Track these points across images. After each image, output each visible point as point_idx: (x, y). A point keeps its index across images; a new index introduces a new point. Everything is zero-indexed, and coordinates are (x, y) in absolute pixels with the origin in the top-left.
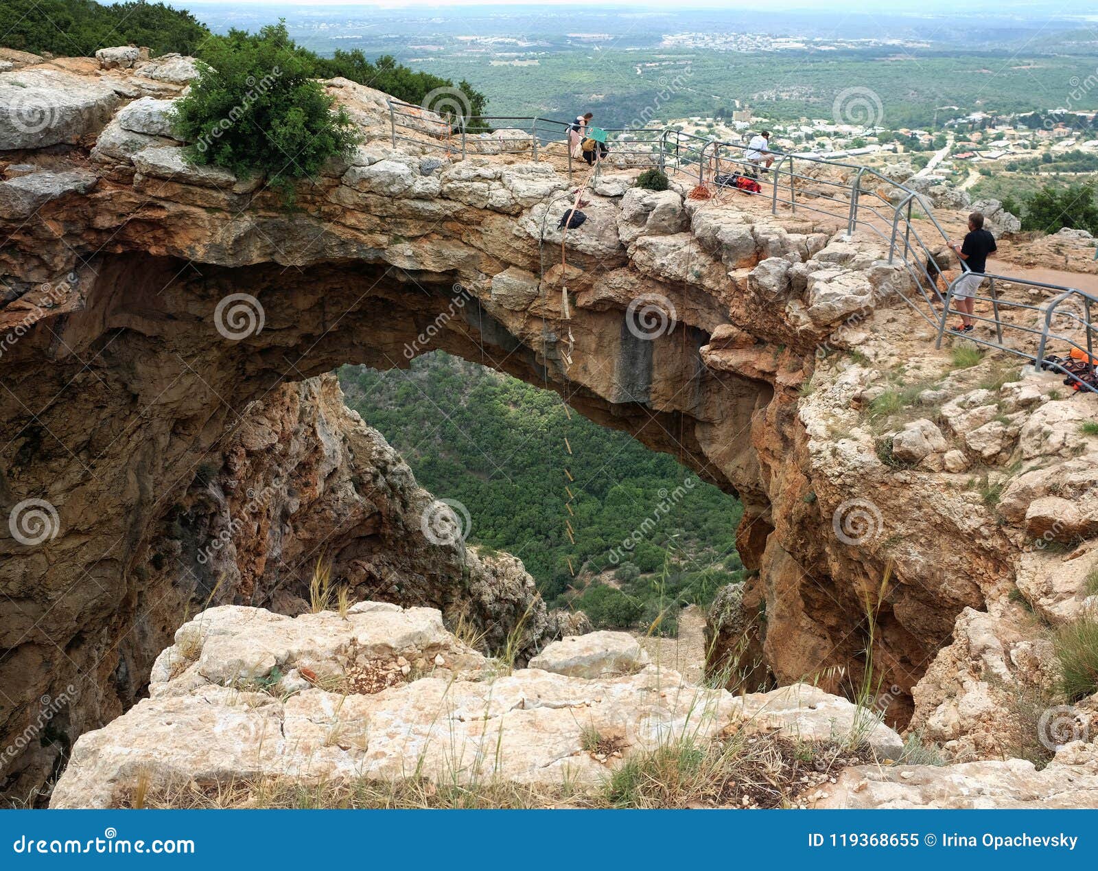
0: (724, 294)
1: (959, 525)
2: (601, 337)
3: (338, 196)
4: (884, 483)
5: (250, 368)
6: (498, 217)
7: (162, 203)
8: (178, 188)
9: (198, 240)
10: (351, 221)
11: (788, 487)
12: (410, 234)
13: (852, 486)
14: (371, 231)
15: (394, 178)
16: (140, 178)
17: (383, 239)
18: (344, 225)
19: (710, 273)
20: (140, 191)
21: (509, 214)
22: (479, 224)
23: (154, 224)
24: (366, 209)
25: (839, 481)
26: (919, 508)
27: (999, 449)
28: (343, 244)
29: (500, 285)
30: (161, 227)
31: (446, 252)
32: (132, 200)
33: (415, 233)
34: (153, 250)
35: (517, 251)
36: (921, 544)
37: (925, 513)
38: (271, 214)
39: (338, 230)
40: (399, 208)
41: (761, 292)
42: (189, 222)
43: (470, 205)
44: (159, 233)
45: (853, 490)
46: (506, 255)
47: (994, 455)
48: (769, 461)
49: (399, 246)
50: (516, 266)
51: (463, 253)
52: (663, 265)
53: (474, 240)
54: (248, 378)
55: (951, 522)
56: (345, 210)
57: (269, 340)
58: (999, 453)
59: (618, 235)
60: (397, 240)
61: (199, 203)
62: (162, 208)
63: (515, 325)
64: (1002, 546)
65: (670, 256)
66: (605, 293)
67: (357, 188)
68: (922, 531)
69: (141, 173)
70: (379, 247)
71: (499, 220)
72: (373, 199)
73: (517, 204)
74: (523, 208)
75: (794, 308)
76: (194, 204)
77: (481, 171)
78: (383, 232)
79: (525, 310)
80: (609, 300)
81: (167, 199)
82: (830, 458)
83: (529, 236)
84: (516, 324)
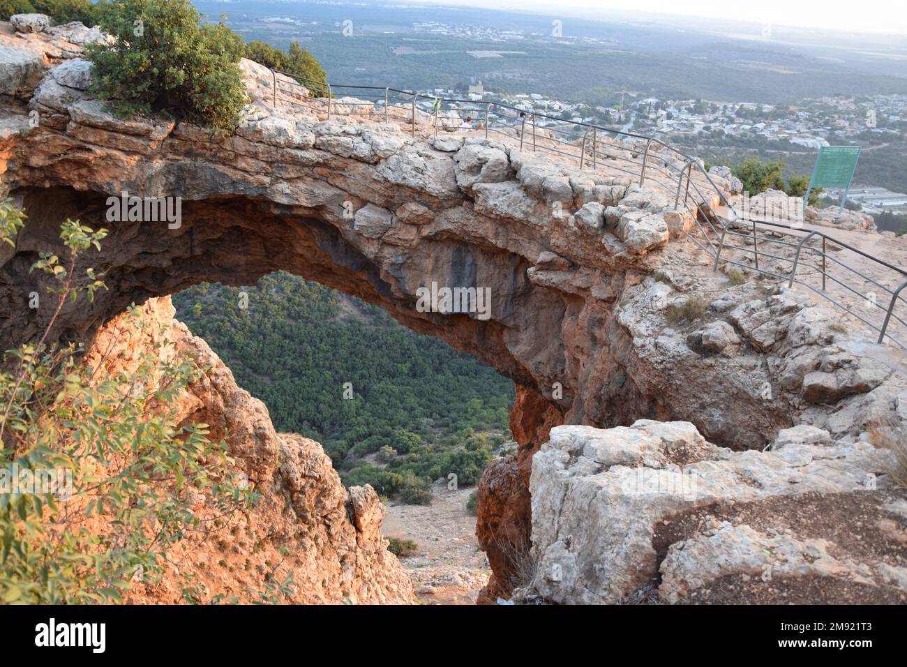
0: (546, 229)
1: (751, 393)
2: (437, 260)
3: (232, 144)
4: (695, 366)
5: (125, 286)
6: (361, 165)
7: (90, 146)
8: (105, 135)
9: (116, 178)
10: (243, 165)
11: (596, 374)
12: (288, 176)
13: (671, 370)
14: (258, 173)
15: (281, 131)
16: (74, 125)
17: (267, 180)
18: (235, 168)
19: (535, 212)
20: (73, 137)
21: (368, 163)
22: (343, 170)
23: (80, 164)
24: (255, 156)
25: (662, 366)
26: (720, 383)
27: (773, 341)
28: (233, 183)
29: (362, 218)
30: (86, 166)
31: (317, 191)
32: (65, 143)
33: (293, 175)
34: (77, 186)
35: (374, 191)
36: (722, 409)
37: (725, 387)
38: (177, 157)
39: (229, 172)
40: (282, 156)
41: (583, 227)
42: (110, 163)
43: (338, 155)
44: (84, 171)
45: (671, 372)
46: (367, 195)
47: (770, 346)
48: (579, 356)
49: (279, 185)
50: (373, 203)
51: (330, 192)
52: (495, 205)
53: (338, 182)
54: (122, 294)
55: (744, 392)
56: (237, 156)
57: (146, 262)
58: (773, 344)
59: (457, 182)
60: (277, 180)
61: (121, 147)
62: (89, 150)
63: (370, 250)
64: (783, 406)
65: (501, 199)
66: (446, 226)
67: (250, 138)
68: (722, 399)
69: (76, 122)
70: (262, 184)
71: (361, 167)
72: (261, 147)
73: (376, 155)
74: (380, 158)
75: (608, 241)
76: (116, 149)
77: (347, 128)
78: (266, 174)
79: (379, 238)
80: (448, 231)
81: (94, 144)
82: (653, 350)
83: (386, 180)
84: (372, 249)
